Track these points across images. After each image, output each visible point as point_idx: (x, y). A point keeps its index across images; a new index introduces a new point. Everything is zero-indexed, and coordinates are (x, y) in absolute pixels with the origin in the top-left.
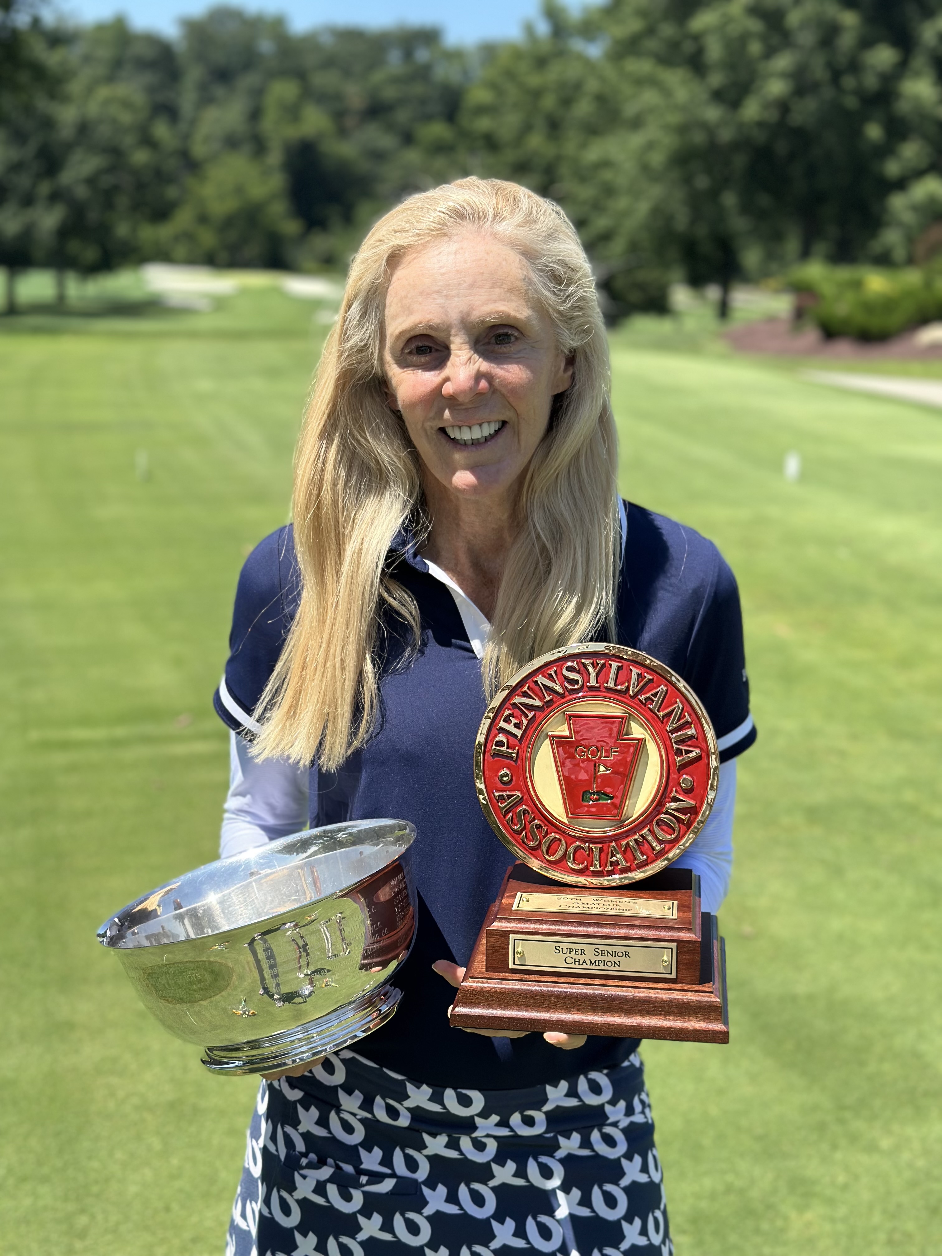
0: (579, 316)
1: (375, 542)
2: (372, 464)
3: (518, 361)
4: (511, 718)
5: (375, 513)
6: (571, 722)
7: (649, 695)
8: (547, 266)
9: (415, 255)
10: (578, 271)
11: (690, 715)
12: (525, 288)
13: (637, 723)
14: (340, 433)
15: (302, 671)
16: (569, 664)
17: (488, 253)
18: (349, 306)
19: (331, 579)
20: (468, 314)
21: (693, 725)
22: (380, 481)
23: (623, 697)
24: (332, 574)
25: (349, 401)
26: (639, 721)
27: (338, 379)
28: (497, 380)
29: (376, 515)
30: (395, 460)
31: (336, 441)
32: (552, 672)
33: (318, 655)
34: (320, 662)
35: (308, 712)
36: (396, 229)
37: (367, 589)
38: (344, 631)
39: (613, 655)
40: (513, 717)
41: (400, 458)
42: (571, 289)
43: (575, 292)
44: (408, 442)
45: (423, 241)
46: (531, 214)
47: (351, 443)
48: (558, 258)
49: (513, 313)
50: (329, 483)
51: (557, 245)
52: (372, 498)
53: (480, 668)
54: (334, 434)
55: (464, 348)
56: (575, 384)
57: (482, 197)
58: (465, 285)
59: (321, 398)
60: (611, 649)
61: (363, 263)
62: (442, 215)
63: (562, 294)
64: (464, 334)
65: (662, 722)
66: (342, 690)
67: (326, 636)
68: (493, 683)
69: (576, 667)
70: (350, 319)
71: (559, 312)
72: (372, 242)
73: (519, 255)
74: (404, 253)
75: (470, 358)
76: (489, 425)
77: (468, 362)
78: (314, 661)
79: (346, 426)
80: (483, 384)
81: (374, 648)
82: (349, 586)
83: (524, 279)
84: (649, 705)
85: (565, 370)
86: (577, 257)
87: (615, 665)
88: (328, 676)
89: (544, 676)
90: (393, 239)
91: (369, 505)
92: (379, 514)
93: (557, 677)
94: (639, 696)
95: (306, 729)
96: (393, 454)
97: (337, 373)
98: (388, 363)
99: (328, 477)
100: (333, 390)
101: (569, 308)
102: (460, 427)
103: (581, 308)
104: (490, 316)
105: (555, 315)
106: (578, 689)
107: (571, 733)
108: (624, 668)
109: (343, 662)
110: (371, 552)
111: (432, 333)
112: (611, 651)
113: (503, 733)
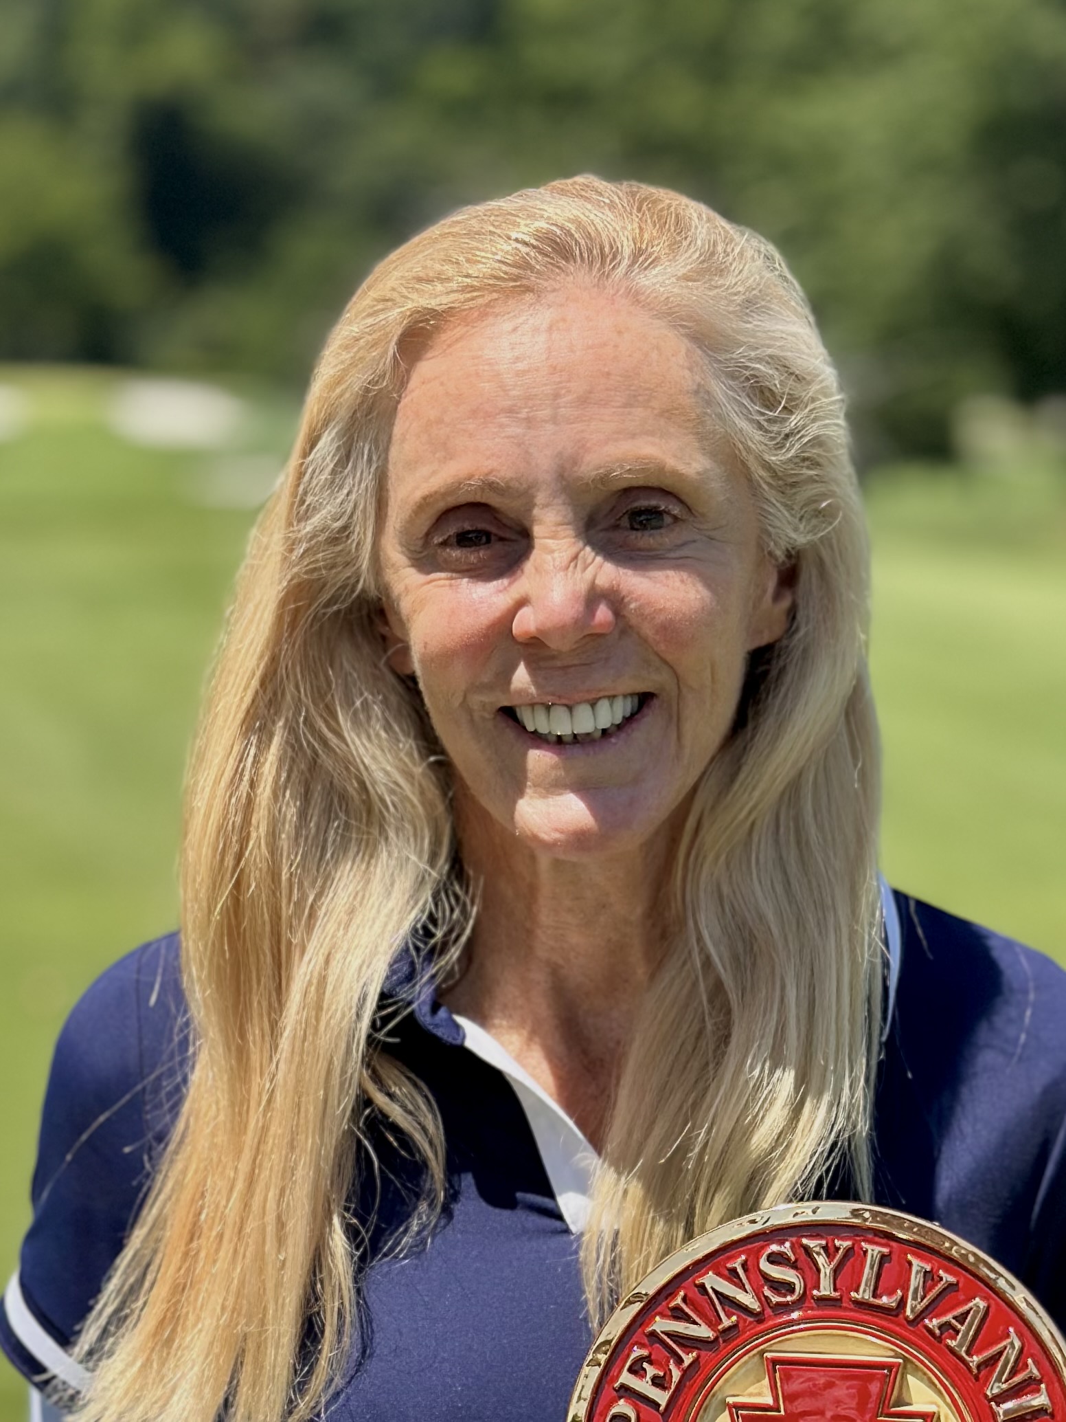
0: (811, 480)
1: (356, 963)
2: (352, 788)
3: (679, 564)
4: (645, 1365)
5: (355, 898)
6: (778, 1375)
7: (948, 1317)
8: (747, 368)
9: (459, 331)
10: (809, 383)
11: (1036, 1363)
12: (698, 411)
13: (921, 1380)
14: (287, 720)
15: (191, 1240)
16: (774, 1248)
17: (620, 333)
18: (313, 442)
19: (258, 1038)
20: (575, 461)
21: (1043, 1386)
22: (367, 825)
23: (892, 1322)
24: (262, 1030)
25: (305, 650)
26: (925, 1374)
27: (283, 603)
28: (632, 606)
29: (356, 903)
30: (401, 781)
31: (276, 740)
32: (737, 1264)
33: (226, 1207)
34: (230, 1221)
35: (200, 1331)
36: (421, 274)
37: (337, 1063)
38: (286, 1157)
39: (870, 1229)
40: (651, 1363)
41: (413, 777)
42: (794, 420)
43: (804, 427)
44: (428, 741)
45: (480, 301)
46: (713, 254)
47: (309, 743)
48: (770, 351)
49: (671, 463)
50: (263, 830)
51: (767, 325)
52: (348, 867)
53: (576, 1252)
54: (274, 723)
55: (562, 534)
56: (797, 630)
57: (610, 214)
58: (569, 398)
59: (247, 642)
60: (867, 1215)
61: (346, 348)
62: (524, 249)
63: (775, 428)
64: (564, 504)
65: (977, 1378)
66: (279, 1285)
67: (244, 1166)
68: (605, 1286)
69: (790, 1254)
70: (314, 471)
71: (767, 466)
72: (367, 302)
73: (686, 341)
74: (437, 328)
75: (575, 557)
76: (611, 705)
77: (572, 564)
78: (217, 1220)
79: (298, 703)
80: (603, 613)
81: (348, 1199)
82: (297, 1059)
83: (696, 392)
84: (949, 1341)
85: (777, 597)
86: (807, 351)
87: (874, 1251)
88: (248, 1254)
89: (718, 1274)
90: (415, 296)
91: (344, 879)
92: (365, 902)
93: (748, 1278)
94: (927, 1321)
95: (196, 1369)
96: (397, 768)
97: (280, 588)
98: (393, 565)
99: (260, 818)
100: (273, 625)
101: (790, 460)
102: (548, 708)
103: (815, 463)
104: (622, 467)
105: (759, 473)
106: (793, 1302)
107: (776, 1399)
108: (894, 1257)
109: (281, 1224)
110: (345, 986)
111: (494, 500)
112: (866, 1220)
113: (627, 1399)
